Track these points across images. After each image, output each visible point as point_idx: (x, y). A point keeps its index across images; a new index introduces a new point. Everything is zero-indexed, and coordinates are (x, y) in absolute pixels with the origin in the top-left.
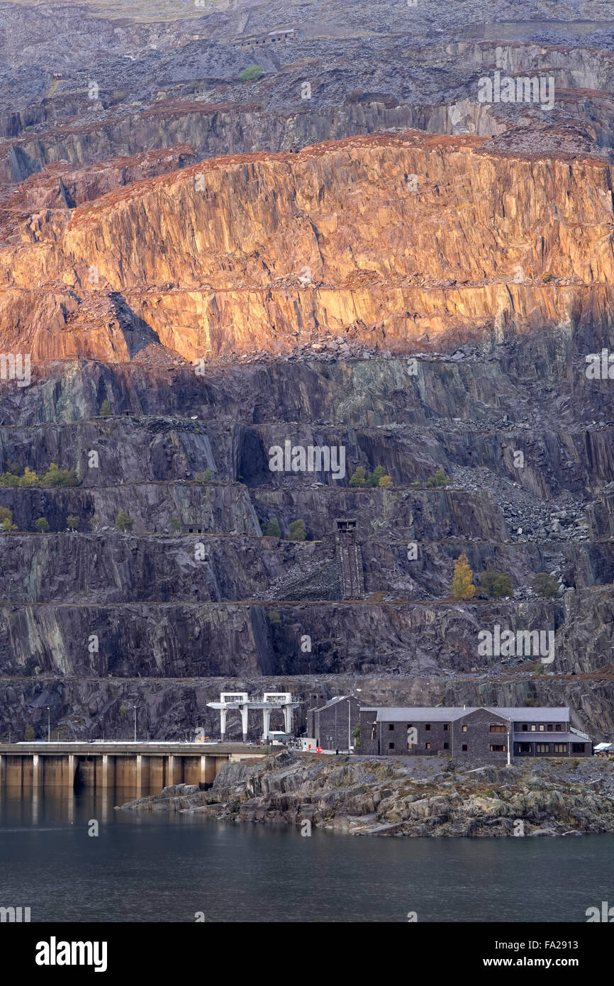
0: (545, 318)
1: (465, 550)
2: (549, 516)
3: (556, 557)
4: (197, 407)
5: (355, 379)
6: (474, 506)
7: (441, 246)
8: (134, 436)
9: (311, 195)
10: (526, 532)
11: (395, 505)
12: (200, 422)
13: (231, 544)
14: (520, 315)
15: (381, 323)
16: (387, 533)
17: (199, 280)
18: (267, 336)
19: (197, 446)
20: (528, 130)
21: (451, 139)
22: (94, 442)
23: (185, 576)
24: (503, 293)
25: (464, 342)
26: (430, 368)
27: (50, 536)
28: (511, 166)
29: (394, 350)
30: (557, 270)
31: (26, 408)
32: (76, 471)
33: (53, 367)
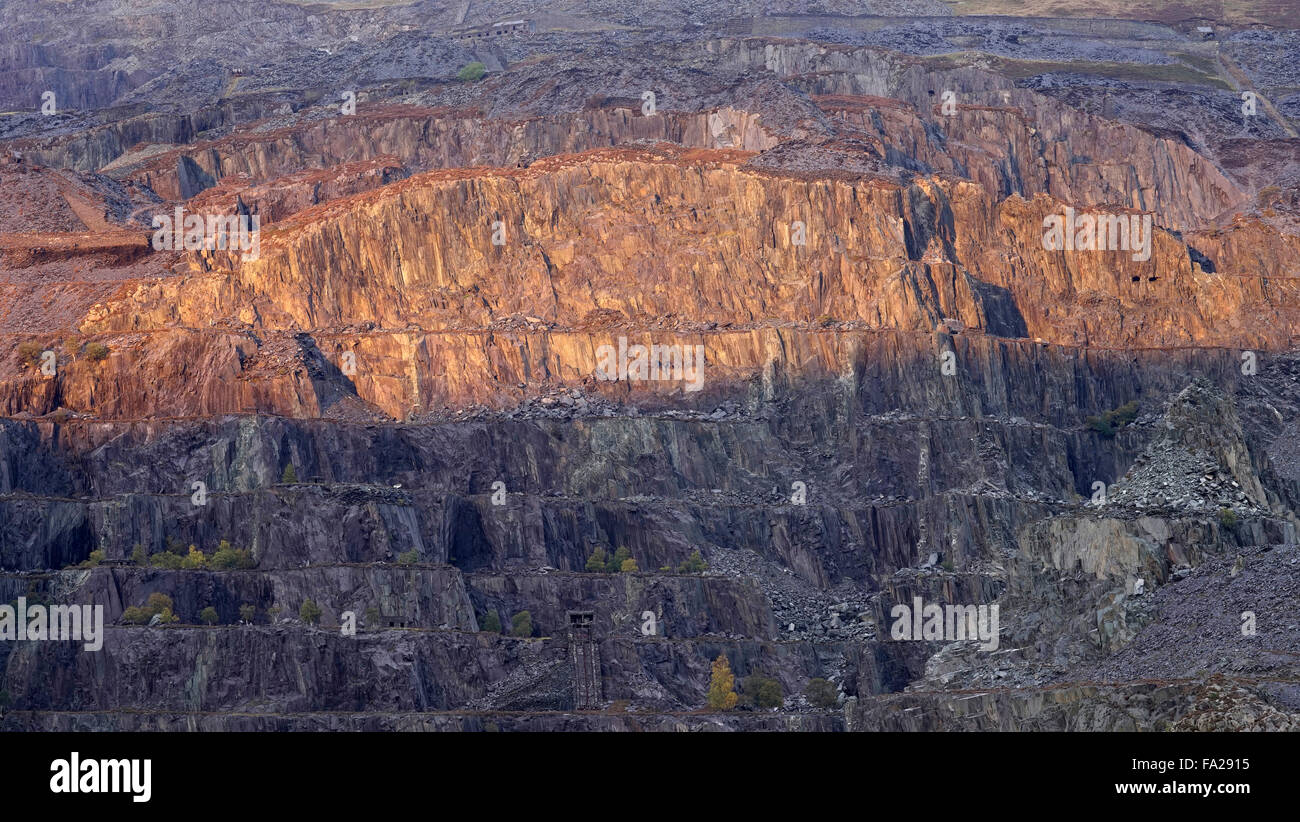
0: (823, 370)
1: (725, 649)
2: (827, 610)
3: (834, 659)
4: (401, 473)
5: (594, 441)
6: (737, 596)
7: (699, 281)
8: (324, 508)
9: (543, 218)
10: (799, 629)
11: (641, 594)
12: (404, 492)
13: (441, 640)
14: (793, 366)
16: (631, 628)
17: (406, 319)
18: (487, 388)
19: (401, 522)
20: (804, 144)
21: (712, 154)
22: (274, 515)
23: (384, 680)
24: (773, 339)
25: (725, 397)
26: (684, 429)
27: (219, 629)
28: (784, 187)
29: (641, 406)
30: (837, 312)
31: (192, 473)
32: (253, 550)
33: (226, 423)
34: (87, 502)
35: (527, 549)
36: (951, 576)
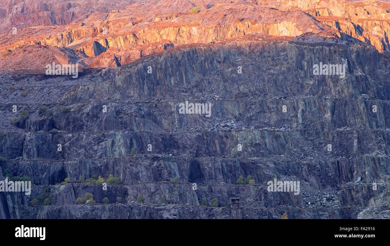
0: (319, 113)
1: (286, 211)
2: (322, 197)
3: (325, 214)
4: (172, 150)
5: (239, 139)
7: (275, 82)
8: (145, 163)
9: (220, 61)
10: (312, 204)
11: (256, 192)
12: (173, 157)
13: (186, 208)
14: (309, 111)
15: (250, 115)
16: (253, 204)
17: (173, 97)
18: (201, 120)
19: (172, 167)
20: (312, 34)
21: (279, 37)
22: (128, 165)
24: (301, 102)
25: (285, 123)
26: (271, 134)
27: (109, 205)
28: (305, 49)
29: (255, 126)
30: (324, 92)
31: (99, 151)
32: (121, 177)
33: (111, 133)
34: (63, 161)
35: (216, 176)
36: (366, 185)
